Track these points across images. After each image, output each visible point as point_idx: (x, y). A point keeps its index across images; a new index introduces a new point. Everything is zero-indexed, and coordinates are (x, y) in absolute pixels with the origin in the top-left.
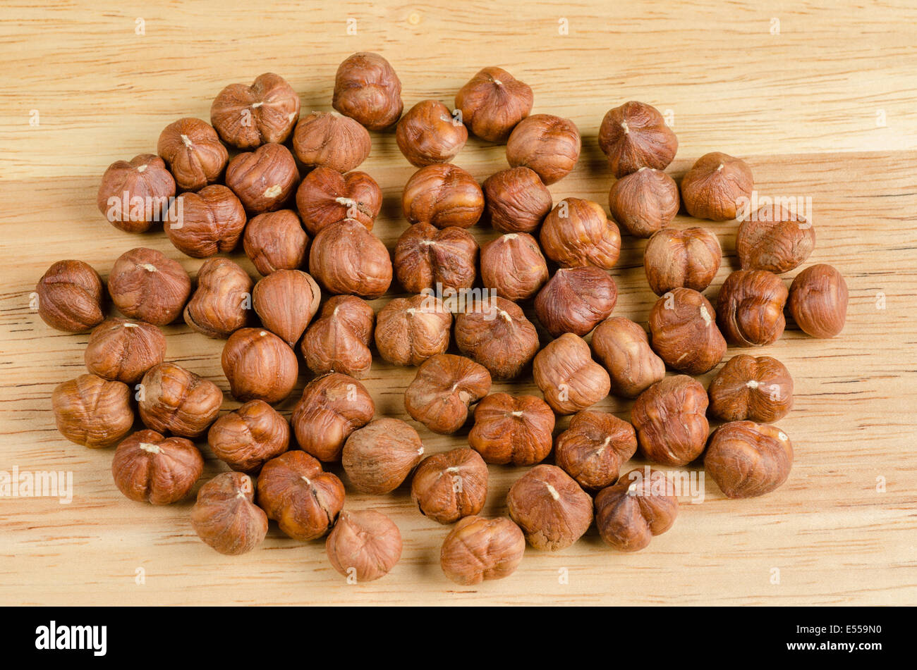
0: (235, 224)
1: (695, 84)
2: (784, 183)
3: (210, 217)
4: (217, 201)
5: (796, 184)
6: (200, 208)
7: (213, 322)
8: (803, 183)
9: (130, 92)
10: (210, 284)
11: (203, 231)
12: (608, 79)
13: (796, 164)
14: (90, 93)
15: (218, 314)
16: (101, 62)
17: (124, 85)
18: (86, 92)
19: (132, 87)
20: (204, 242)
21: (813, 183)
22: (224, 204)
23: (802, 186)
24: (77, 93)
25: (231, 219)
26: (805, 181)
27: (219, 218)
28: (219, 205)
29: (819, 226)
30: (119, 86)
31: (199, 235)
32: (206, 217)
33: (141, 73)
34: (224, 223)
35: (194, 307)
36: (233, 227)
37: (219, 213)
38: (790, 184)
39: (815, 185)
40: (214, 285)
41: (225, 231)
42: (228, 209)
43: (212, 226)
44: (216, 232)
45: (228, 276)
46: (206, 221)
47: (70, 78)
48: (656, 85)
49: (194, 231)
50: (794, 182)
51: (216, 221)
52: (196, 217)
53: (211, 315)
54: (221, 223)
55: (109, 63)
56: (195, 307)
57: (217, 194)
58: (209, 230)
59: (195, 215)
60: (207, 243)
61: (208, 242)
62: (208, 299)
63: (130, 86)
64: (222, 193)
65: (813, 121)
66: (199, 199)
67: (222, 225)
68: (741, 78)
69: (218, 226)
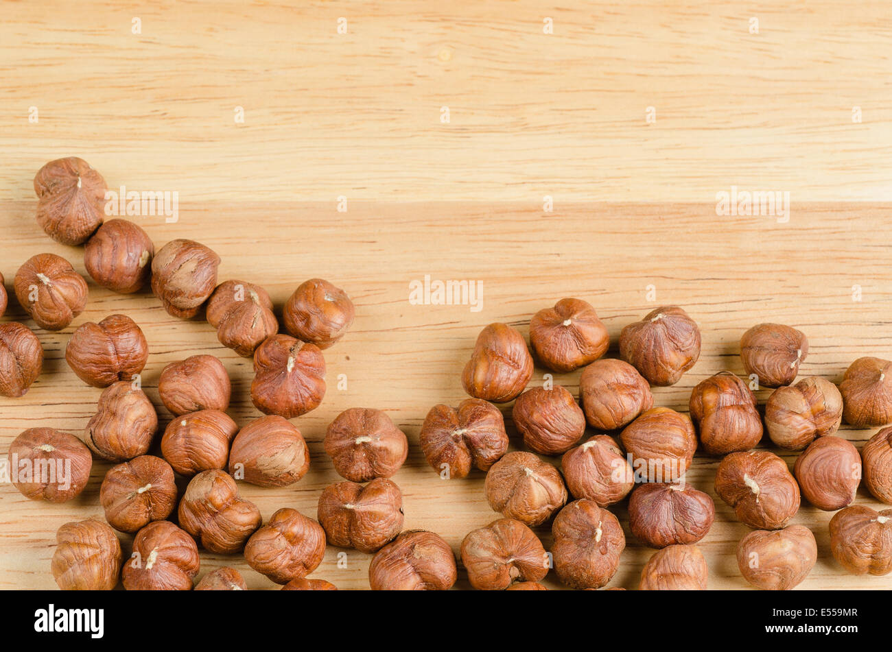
0: (137, 356)
1: (718, 129)
2: (804, 229)
3: (111, 349)
4: (118, 333)
5: (815, 231)
6: (101, 340)
7: (115, 449)
8: (822, 231)
9: (164, 119)
10: (116, 410)
11: (104, 363)
12: (633, 121)
13: (816, 211)
14: (125, 118)
15: (122, 442)
16: (136, 88)
17: (157, 111)
18: (120, 117)
19: (165, 114)
20: (105, 373)
21: (833, 231)
22: (125, 335)
23: (821, 234)
24: (111, 117)
25: (133, 350)
26: (824, 228)
27: (119, 350)
28: (120, 337)
29: (836, 274)
30: (153, 111)
31: (99, 367)
32: (107, 350)
33: (175, 100)
34: (125, 355)
35: (97, 431)
36: (134, 359)
37: (121, 345)
38: (809, 231)
39: (834, 233)
40: (120, 412)
41: (126, 362)
42: (130, 341)
43: (113, 358)
44: (117, 364)
45: (135, 405)
46: (107, 353)
47: (105, 102)
48: (680, 129)
49: (95, 363)
50: (813, 229)
51: (117, 353)
52: (97, 349)
53: (114, 442)
54: (122, 355)
55: (143, 89)
56: (99, 431)
57: (119, 326)
58: (110, 362)
59: (96, 347)
60: (108, 375)
61: (109, 373)
62: (113, 426)
63: (164, 112)
64: (124, 325)
65: (833, 169)
66: (101, 331)
67: (123, 358)
68: (765, 125)
69: (119, 358)
